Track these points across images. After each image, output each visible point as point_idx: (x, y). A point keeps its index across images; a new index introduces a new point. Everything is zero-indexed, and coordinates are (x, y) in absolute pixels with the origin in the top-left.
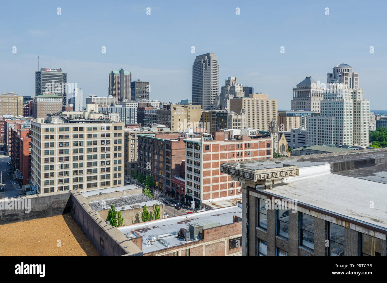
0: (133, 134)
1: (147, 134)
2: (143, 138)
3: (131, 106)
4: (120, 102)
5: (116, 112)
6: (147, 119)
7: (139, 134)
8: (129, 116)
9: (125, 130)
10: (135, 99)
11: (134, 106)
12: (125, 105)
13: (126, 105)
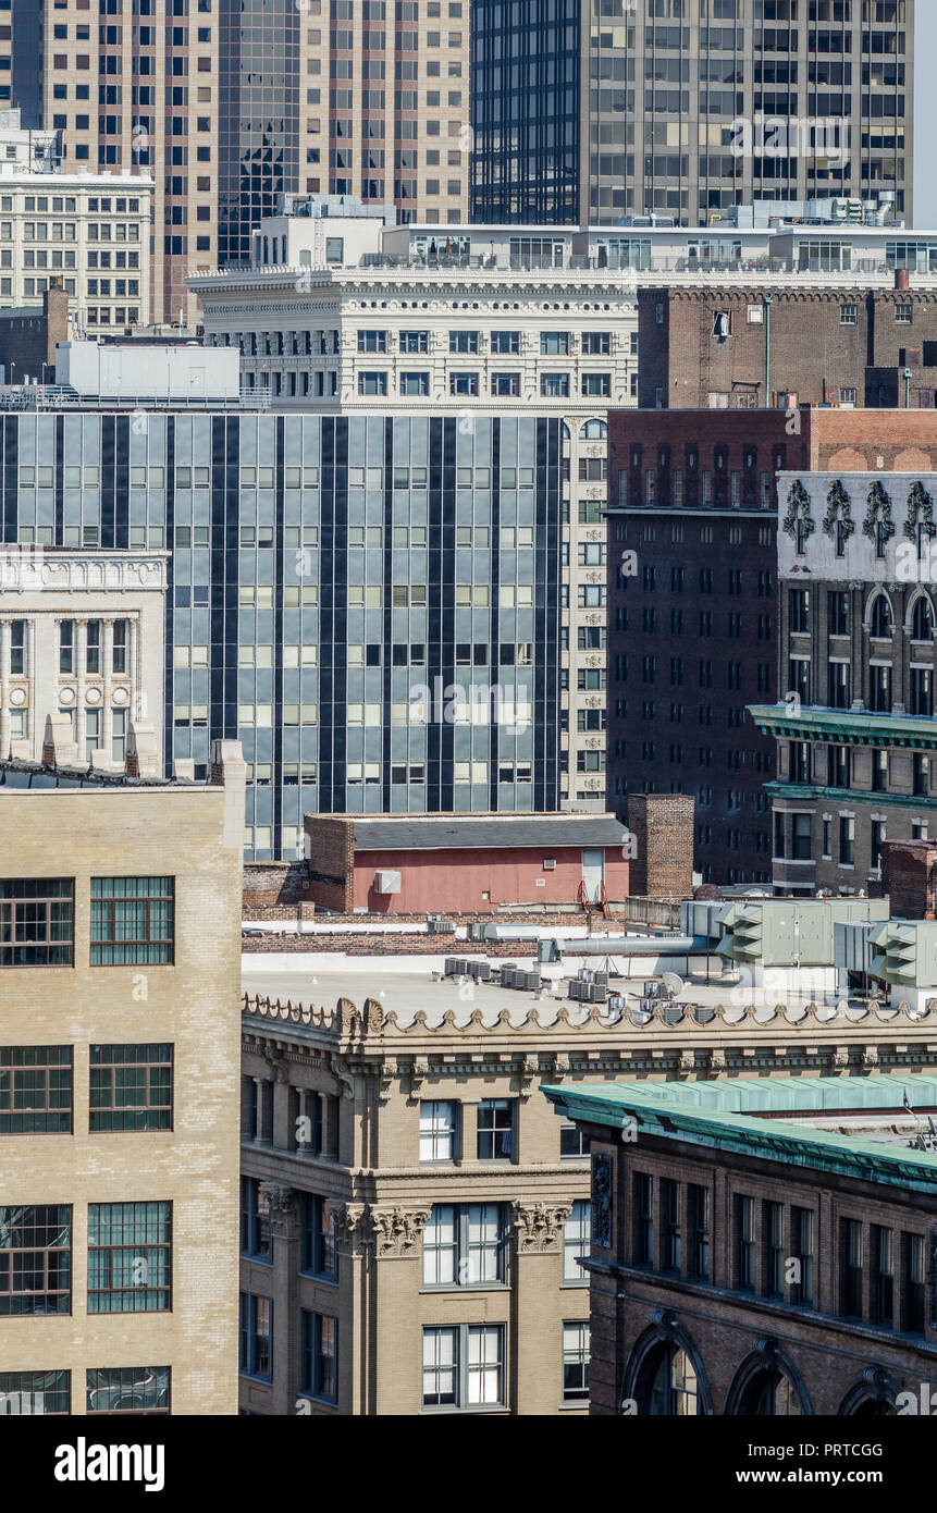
0: (464, 1067)
1: (808, 1088)
2: (723, 1187)
3: (463, 384)
4: (201, 265)
5: (113, 531)
6: (838, 699)
7: (611, 1064)
8: (412, 624)
9: (252, 963)
10: (569, 213)
11: (530, 363)
12: (315, 363)
13: (353, 361)
